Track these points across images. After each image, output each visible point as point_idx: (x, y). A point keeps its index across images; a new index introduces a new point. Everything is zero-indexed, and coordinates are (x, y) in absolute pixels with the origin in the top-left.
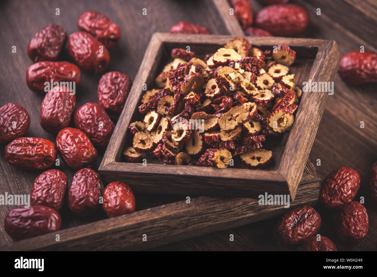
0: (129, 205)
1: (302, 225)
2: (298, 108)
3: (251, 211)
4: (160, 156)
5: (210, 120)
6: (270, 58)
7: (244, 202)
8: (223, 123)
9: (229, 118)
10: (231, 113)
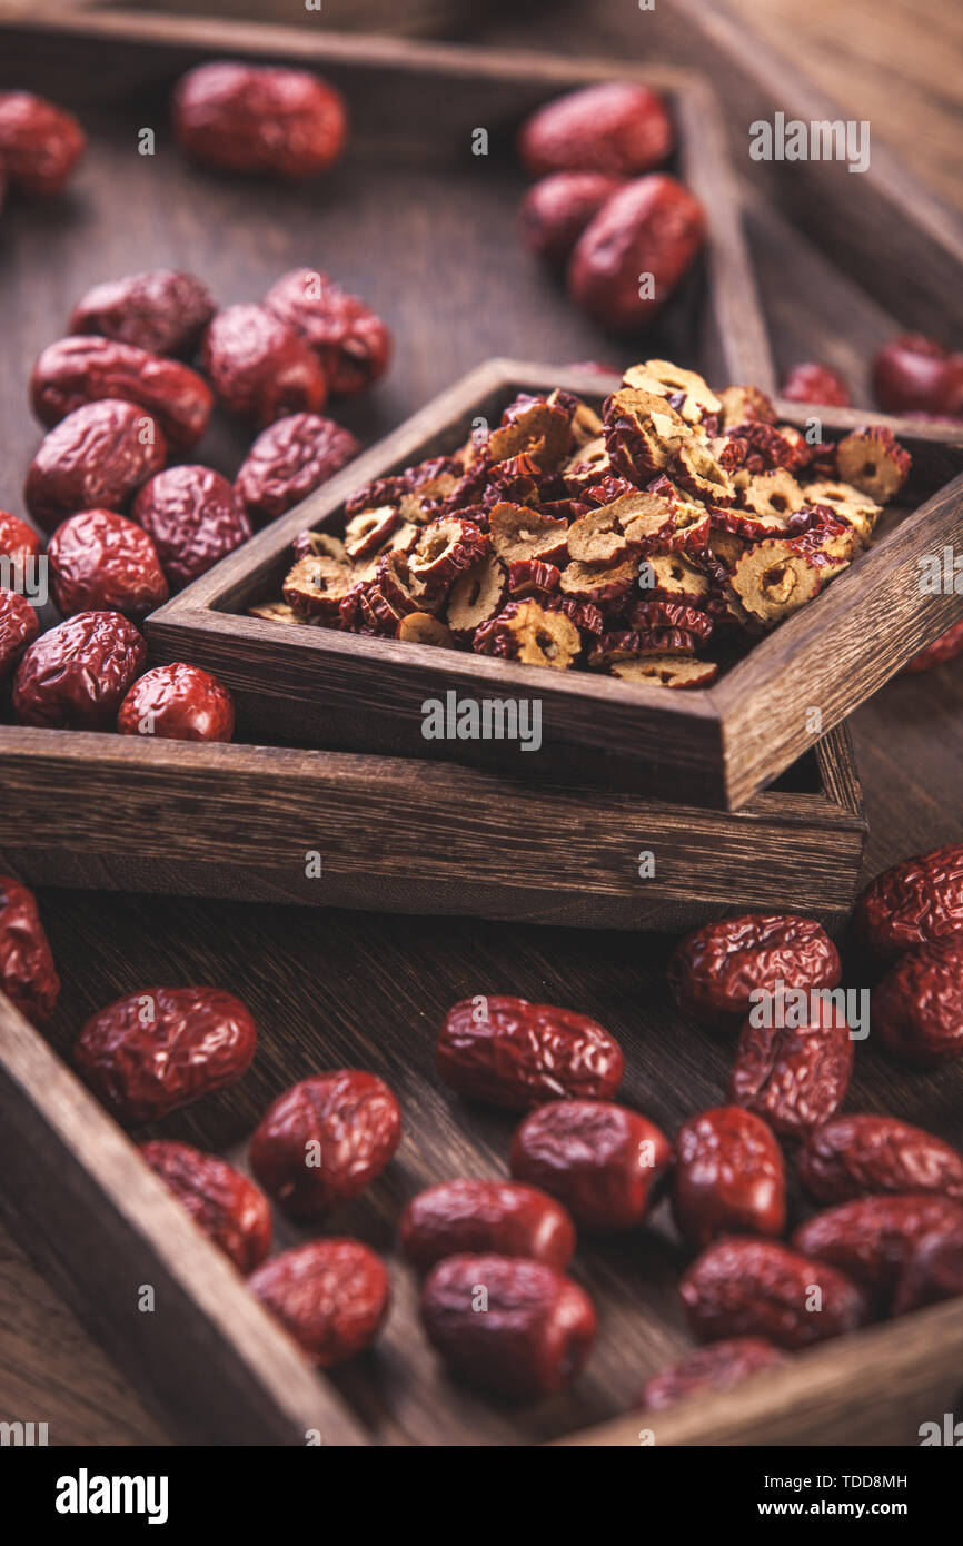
0: (202, 722)
1: (763, 955)
2: (847, 567)
3: (611, 875)
4: (353, 611)
5: (546, 536)
6: (826, 468)
7: (588, 825)
8: (580, 538)
9: (604, 526)
10: (615, 512)
